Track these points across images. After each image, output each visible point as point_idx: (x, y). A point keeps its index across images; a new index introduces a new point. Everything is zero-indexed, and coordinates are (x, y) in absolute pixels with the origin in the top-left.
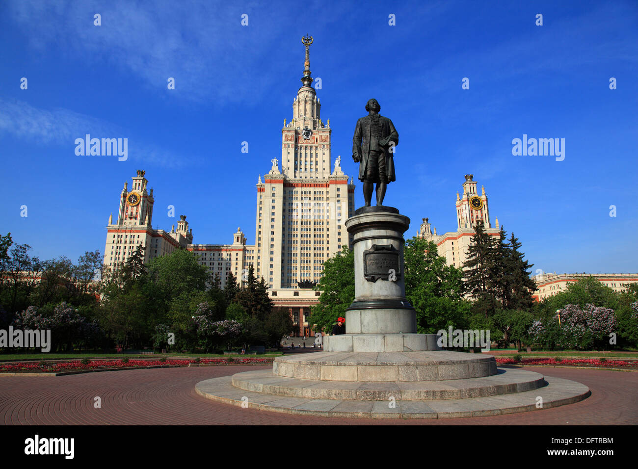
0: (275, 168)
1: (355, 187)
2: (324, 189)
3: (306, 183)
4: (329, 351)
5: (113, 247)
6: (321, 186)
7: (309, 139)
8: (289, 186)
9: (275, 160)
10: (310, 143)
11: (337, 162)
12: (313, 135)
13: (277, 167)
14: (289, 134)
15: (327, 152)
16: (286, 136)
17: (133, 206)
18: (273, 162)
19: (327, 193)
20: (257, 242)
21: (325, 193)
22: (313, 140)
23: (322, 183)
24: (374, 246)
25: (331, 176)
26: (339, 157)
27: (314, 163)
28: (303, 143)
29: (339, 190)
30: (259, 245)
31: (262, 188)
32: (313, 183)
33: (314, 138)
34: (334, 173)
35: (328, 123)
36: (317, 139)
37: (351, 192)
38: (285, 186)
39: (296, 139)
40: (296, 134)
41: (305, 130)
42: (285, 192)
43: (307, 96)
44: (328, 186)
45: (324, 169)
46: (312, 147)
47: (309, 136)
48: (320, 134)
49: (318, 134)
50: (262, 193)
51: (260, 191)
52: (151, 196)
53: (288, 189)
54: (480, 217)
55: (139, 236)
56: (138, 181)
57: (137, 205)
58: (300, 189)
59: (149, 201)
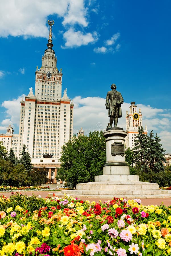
0: (31, 93)
1: (74, 105)
2: (58, 106)
3: (48, 102)
4: (99, 181)
6: (56, 104)
7: (50, 78)
8: (39, 103)
9: (31, 88)
10: (51, 80)
11: (65, 92)
12: (52, 76)
13: (32, 92)
14: (40, 75)
15: (60, 86)
16: (38, 76)
18: (30, 90)
19: (59, 108)
20: (20, 133)
21: (58, 108)
23: (57, 102)
24: (115, 143)
25: (62, 99)
26: (66, 89)
27: (52, 91)
28: (47, 80)
29: (65, 106)
30: (21, 134)
31: (23, 103)
32: (51, 102)
33: (53, 78)
34: (63, 98)
35: (61, 70)
36: (54, 79)
37: (72, 108)
38: (36, 103)
39: (43, 78)
40: (43, 75)
41: (48, 73)
42: (36, 106)
43: (50, 54)
44: (60, 104)
45: (58, 95)
46: (51, 82)
47: (50, 77)
48: (56, 76)
49: (55, 76)
50: (23, 106)
51: (22, 105)
53: (38, 105)
54: (138, 124)
58: (44, 105)
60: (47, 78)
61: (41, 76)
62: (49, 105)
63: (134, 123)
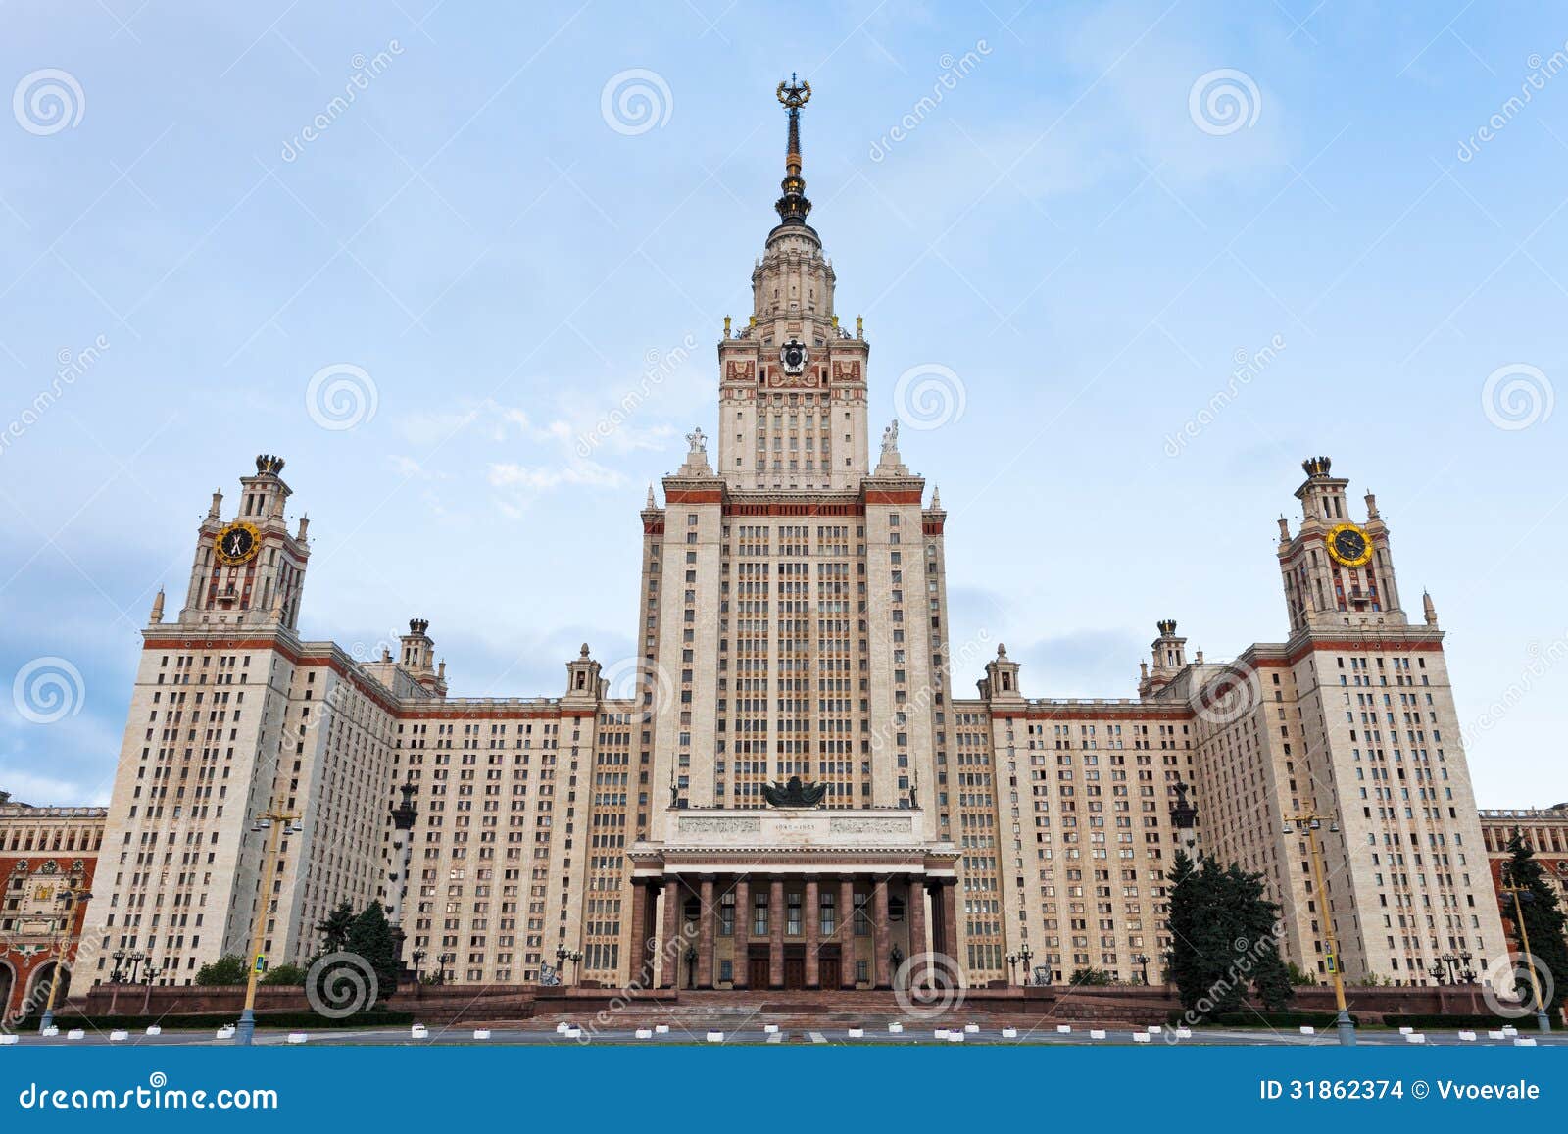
0: (696, 457)
1: (944, 516)
2: (850, 522)
3: (795, 501)
5: (158, 695)
6: (841, 510)
7: (799, 375)
8: (741, 513)
10: (804, 386)
12: (812, 363)
14: (741, 357)
15: (857, 411)
16: (732, 365)
17: (237, 567)
19: (860, 531)
21: (852, 531)
22: (813, 375)
23: (842, 502)
25: (871, 479)
27: (816, 444)
28: (784, 386)
29: (894, 520)
31: (656, 521)
32: (813, 501)
33: (815, 370)
34: (880, 471)
36: (825, 375)
37: (933, 531)
38: (727, 511)
39: (762, 374)
40: (760, 358)
41: (788, 348)
42: (726, 529)
43: (794, 251)
44: (860, 511)
45: (848, 462)
46: (809, 396)
47: (801, 366)
48: (833, 358)
49: (827, 358)
50: (656, 538)
51: (653, 531)
52: (301, 539)
53: (738, 522)
54: (1364, 587)
55: (247, 659)
56: (258, 487)
57: (250, 562)
58: (773, 522)
59: (292, 553)
60: (783, 376)
61: (750, 364)
62: (800, 521)
63: (1339, 586)
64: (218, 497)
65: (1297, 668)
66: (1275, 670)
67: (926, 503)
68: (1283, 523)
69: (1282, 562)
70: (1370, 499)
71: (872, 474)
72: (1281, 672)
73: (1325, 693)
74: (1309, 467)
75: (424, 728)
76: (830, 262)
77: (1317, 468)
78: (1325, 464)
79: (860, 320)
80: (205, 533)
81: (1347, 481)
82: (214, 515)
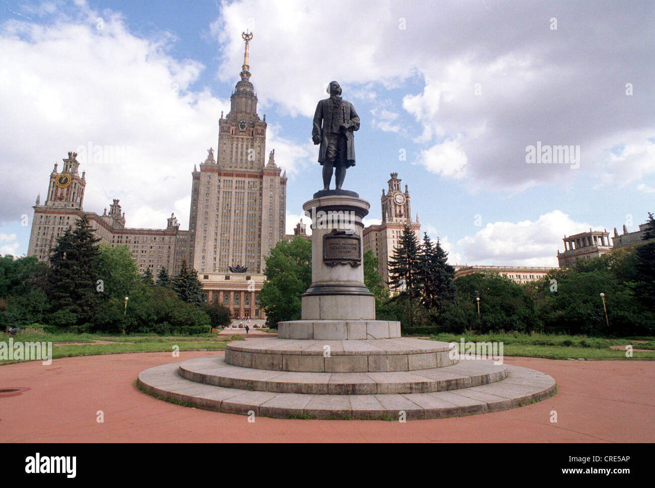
2: (258, 180)
3: (241, 173)
5: (40, 228)
6: (255, 176)
7: (244, 132)
8: (224, 175)
10: (245, 135)
14: (226, 125)
15: (262, 145)
16: (223, 127)
17: (64, 188)
19: (261, 183)
22: (249, 132)
24: (334, 230)
25: (265, 168)
27: (248, 154)
28: (239, 135)
29: (271, 181)
32: (247, 173)
33: (249, 130)
34: (268, 165)
36: (252, 132)
37: (283, 184)
38: (220, 175)
39: (233, 131)
40: (232, 126)
41: (241, 123)
42: (220, 180)
43: (245, 90)
44: (261, 177)
46: (247, 139)
47: (245, 129)
48: (255, 127)
49: (253, 127)
50: (196, 181)
51: (195, 178)
52: (83, 178)
53: (223, 178)
54: (402, 211)
55: (68, 218)
56: (69, 163)
57: (68, 187)
58: (235, 179)
59: (80, 184)
60: (239, 132)
61: (229, 128)
62: (243, 179)
63: (396, 211)
64: (56, 165)
65: (382, 232)
66: (376, 232)
67: (281, 175)
68: (383, 191)
69: (382, 202)
70: (406, 186)
71: (266, 166)
72: (378, 233)
73: (388, 240)
74: (392, 175)
75: (121, 237)
76: (256, 94)
77: (394, 176)
78: (396, 175)
79: (265, 116)
80: (52, 177)
81: (401, 180)
82: (55, 170)
